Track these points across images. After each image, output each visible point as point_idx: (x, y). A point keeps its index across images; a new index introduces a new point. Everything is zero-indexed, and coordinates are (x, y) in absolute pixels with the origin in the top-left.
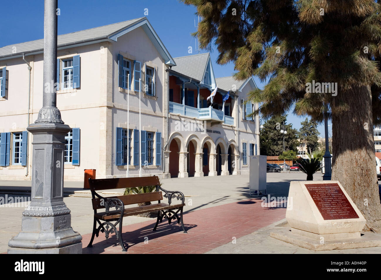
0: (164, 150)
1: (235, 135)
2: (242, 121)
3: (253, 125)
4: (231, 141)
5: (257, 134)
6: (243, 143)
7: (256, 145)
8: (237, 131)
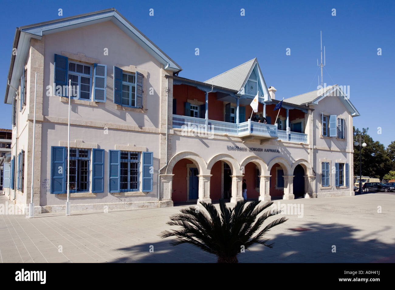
0: (159, 173)
1: (309, 153)
2: (321, 138)
3: (342, 143)
4: (298, 160)
5: (349, 153)
6: (323, 163)
7: (347, 165)
8: (311, 149)
